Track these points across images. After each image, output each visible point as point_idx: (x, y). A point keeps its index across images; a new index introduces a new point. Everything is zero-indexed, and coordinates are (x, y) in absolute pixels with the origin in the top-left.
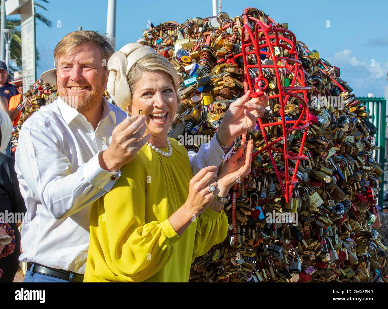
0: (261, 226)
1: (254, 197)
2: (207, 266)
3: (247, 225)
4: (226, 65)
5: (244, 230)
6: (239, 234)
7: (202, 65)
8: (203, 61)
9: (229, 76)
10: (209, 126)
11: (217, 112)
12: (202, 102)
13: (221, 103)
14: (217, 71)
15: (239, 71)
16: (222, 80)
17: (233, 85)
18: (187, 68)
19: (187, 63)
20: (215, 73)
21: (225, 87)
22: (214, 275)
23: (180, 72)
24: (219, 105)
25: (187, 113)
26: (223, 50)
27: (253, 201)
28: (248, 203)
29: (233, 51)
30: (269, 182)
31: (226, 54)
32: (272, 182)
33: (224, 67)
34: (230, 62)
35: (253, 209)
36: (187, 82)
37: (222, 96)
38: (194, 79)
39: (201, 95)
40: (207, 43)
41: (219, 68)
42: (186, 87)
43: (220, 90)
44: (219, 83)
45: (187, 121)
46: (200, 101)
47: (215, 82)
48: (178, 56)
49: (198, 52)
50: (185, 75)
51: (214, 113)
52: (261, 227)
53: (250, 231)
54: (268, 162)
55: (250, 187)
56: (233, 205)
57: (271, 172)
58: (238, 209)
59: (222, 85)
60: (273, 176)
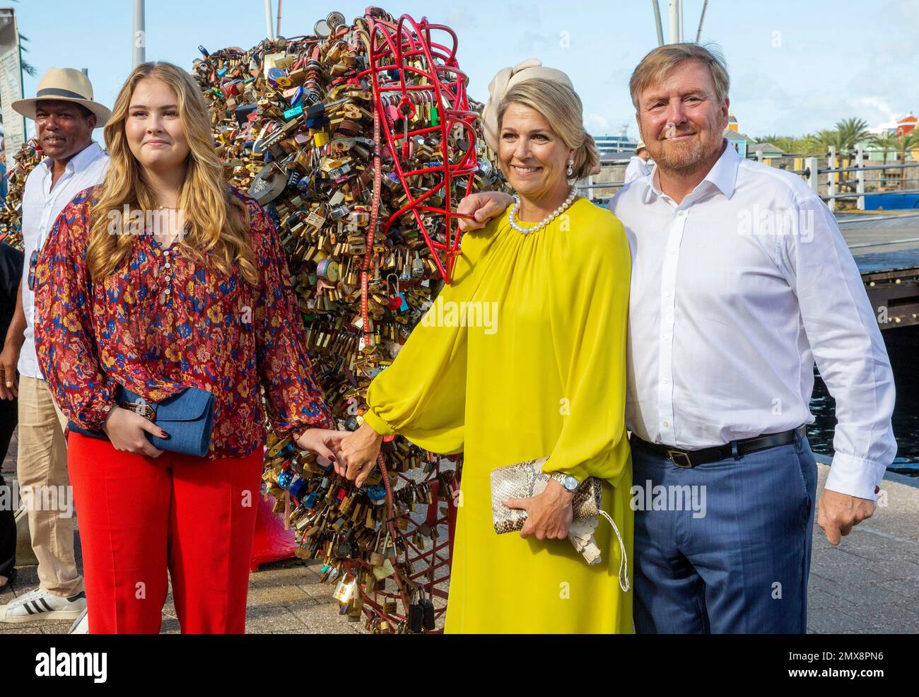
0: (402, 320)
1: (393, 280)
2: (323, 382)
3: (383, 320)
4: (347, 86)
5: (379, 327)
6: (371, 333)
7: (309, 90)
8: (310, 82)
9: (352, 103)
10: (324, 176)
11: (335, 156)
12: (312, 143)
13: (343, 142)
14: (333, 96)
15: (367, 96)
16: (341, 109)
17: (359, 116)
18: (286, 94)
19: (284, 88)
20: (331, 100)
21: (347, 119)
22: (335, 394)
23: (275, 101)
24: (340, 145)
25: (290, 159)
26: (340, 66)
27: (391, 285)
28: (384, 288)
29: (356, 67)
30: (414, 258)
31: (346, 71)
32: (417, 256)
33: (344, 90)
34: (352, 83)
35: (392, 296)
36: (287, 114)
37: (342, 133)
38: (299, 110)
39: (310, 133)
40: (315, 58)
41: (336, 92)
42: (287, 121)
43: (340, 123)
44: (338, 113)
45: (290, 171)
46: (309, 141)
47: (331, 113)
48: (271, 78)
49: (301, 70)
50: (282, 105)
51: (332, 158)
52: (403, 322)
53: (387, 328)
54: (411, 228)
55: (386, 264)
56: (363, 291)
57: (415, 242)
58: (369, 296)
59: (342, 116)
60: (419, 248)
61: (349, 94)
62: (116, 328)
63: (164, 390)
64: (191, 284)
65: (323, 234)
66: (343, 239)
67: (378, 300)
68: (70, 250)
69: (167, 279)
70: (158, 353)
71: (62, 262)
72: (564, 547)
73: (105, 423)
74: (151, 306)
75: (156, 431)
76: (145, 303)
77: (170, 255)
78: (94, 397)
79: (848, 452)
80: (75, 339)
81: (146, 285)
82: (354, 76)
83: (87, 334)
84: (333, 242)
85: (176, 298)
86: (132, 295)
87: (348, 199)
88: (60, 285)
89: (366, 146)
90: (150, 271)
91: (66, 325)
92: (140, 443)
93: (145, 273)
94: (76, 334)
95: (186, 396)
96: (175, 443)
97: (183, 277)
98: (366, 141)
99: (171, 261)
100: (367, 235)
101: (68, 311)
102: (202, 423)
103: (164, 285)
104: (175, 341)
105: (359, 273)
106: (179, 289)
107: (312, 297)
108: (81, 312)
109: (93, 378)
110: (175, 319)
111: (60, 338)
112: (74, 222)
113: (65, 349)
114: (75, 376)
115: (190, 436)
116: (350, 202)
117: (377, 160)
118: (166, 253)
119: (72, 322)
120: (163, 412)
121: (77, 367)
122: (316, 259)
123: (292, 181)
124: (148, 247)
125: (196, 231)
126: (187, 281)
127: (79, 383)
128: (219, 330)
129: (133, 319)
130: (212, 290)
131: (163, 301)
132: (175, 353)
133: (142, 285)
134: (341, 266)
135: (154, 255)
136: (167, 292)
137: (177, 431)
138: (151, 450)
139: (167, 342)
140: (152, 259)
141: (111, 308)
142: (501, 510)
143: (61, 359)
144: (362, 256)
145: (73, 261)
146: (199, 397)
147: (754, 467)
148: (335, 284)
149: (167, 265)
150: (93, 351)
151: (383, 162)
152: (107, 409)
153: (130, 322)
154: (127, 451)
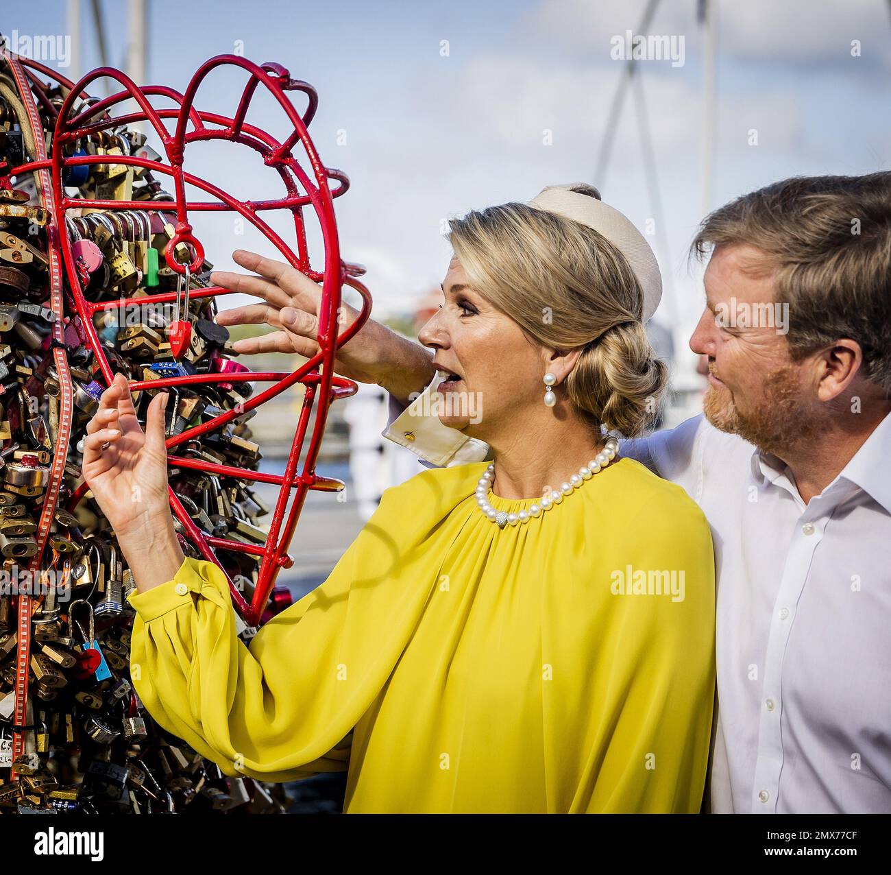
5: (45, 714)
6: (30, 729)
15: (40, 217)
17: (26, 258)
27: (74, 624)
28: (64, 630)
55: (73, 579)
56: (22, 636)
58: (36, 648)
61: (3, 209)
67: (56, 657)
82: (3, 171)
116: (6, 443)
117: (60, 356)
151: (73, 360)
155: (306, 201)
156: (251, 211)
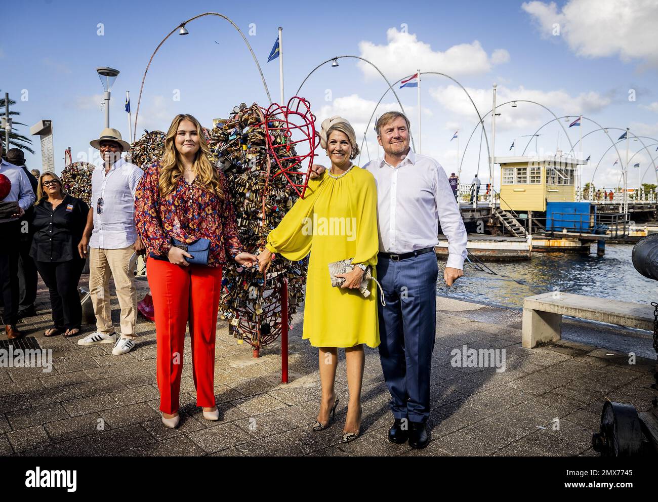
3: (270, 215)
5: (268, 217)
6: (265, 219)
9: (259, 134)
12: (241, 149)
21: (257, 139)
25: (232, 155)
27: (273, 201)
28: (271, 202)
30: (281, 191)
31: (254, 122)
33: (254, 129)
35: (273, 205)
41: (251, 130)
43: (255, 141)
47: (250, 137)
53: (270, 218)
54: (279, 180)
55: (271, 194)
56: (263, 204)
57: (281, 186)
58: (266, 206)
59: (254, 138)
60: (282, 188)
61: (257, 130)
62: (172, 215)
63: (191, 239)
64: (200, 198)
65: (248, 182)
66: (256, 184)
67: (269, 207)
68: (151, 184)
69: (191, 196)
70: (186, 225)
71: (148, 189)
72: (356, 292)
73: (168, 253)
74: (184, 206)
75: (188, 255)
76: (183, 205)
77: (192, 187)
78: (163, 242)
79: (455, 254)
80: (154, 219)
81: (183, 198)
82: (257, 124)
83: (158, 218)
84: (252, 185)
85: (194, 203)
86: (177, 202)
87: (258, 169)
88: (148, 198)
89: (264, 149)
90: (185, 193)
91: (151, 213)
92: (182, 260)
93: (183, 194)
94: (155, 217)
95: (200, 241)
96: (196, 259)
97: (197, 196)
98: (263, 147)
99: (192, 189)
100: (265, 183)
101: (151, 208)
102: (207, 252)
103: (190, 198)
104: (193, 221)
105: (261, 197)
106: (196, 200)
107: (242, 206)
108: (156, 209)
109: (163, 235)
110: (193, 212)
111: (148, 219)
112: (153, 174)
113: (150, 223)
114: (155, 233)
115: (202, 257)
116: (258, 170)
117: (268, 155)
118: (191, 186)
119: (153, 213)
120: (190, 248)
121: (156, 230)
122: (245, 191)
123: (235, 162)
124: (183, 184)
125: (201, 178)
126: (199, 197)
127: (157, 236)
128: (210, 216)
129: (178, 211)
130: (208, 201)
131: (189, 205)
132: (193, 225)
133: (181, 198)
134: (254, 194)
135: (186, 187)
136: (191, 201)
137: (197, 255)
138: (186, 263)
139: (190, 221)
140: (185, 188)
141: (169, 207)
142: (334, 278)
143: (149, 227)
144: (263, 190)
145: (153, 189)
146: (204, 242)
147: (422, 259)
148: (252, 201)
149: (191, 191)
150: (161, 224)
151: (270, 156)
152: (169, 247)
153: (177, 213)
154: (176, 264)
155: (309, 124)
156: (300, 128)
